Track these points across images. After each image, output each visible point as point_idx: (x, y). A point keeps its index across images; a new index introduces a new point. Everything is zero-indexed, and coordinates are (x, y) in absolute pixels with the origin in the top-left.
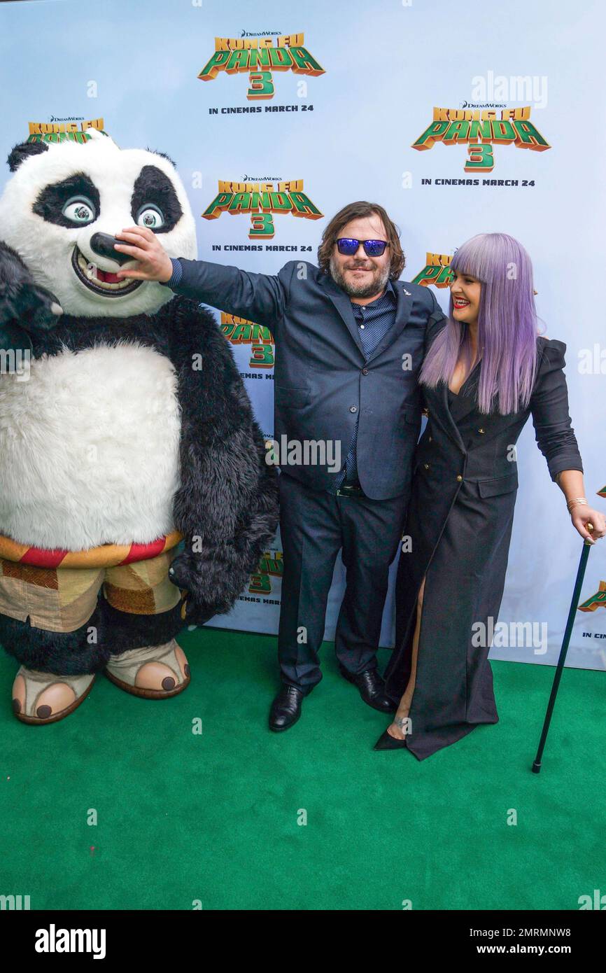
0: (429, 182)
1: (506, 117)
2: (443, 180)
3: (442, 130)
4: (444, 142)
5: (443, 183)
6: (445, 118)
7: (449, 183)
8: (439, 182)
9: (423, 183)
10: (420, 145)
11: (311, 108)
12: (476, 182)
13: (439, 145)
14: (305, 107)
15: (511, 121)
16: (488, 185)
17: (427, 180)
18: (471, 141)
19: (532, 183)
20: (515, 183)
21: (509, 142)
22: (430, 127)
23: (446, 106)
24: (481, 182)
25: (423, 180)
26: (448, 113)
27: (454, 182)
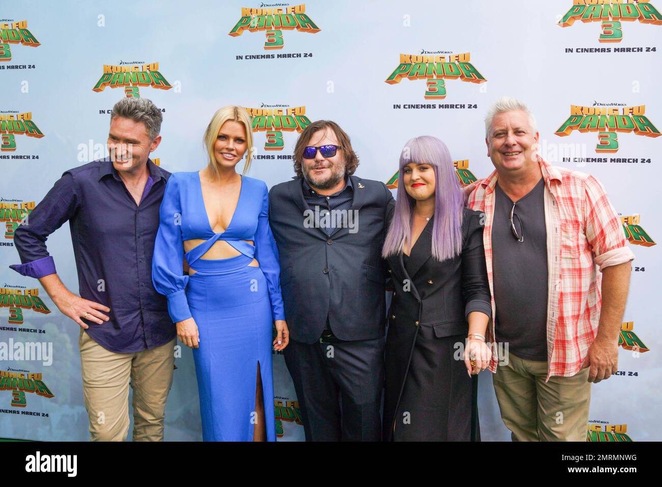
0: (399, 107)
1: (453, 60)
2: (409, 105)
3: (406, 69)
4: (409, 78)
5: (409, 108)
6: (408, 61)
7: (414, 108)
8: (406, 107)
9: (394, 108)
10: (391, 80)
11: (311, 55)
12: (434, 107)
13: (405, 80)
14: (307, 54)
15: (457, 63)
16: (443, 108)
17: (397, 106)
18: (429, 77)
19: (475, 106)
20: (463, 106)
21: (456, 78)
22: (398, 68)
23: (409, 53)
24: (437, 106)
25: (394, 106)
26: (411, 58)
27: (417, 106)
